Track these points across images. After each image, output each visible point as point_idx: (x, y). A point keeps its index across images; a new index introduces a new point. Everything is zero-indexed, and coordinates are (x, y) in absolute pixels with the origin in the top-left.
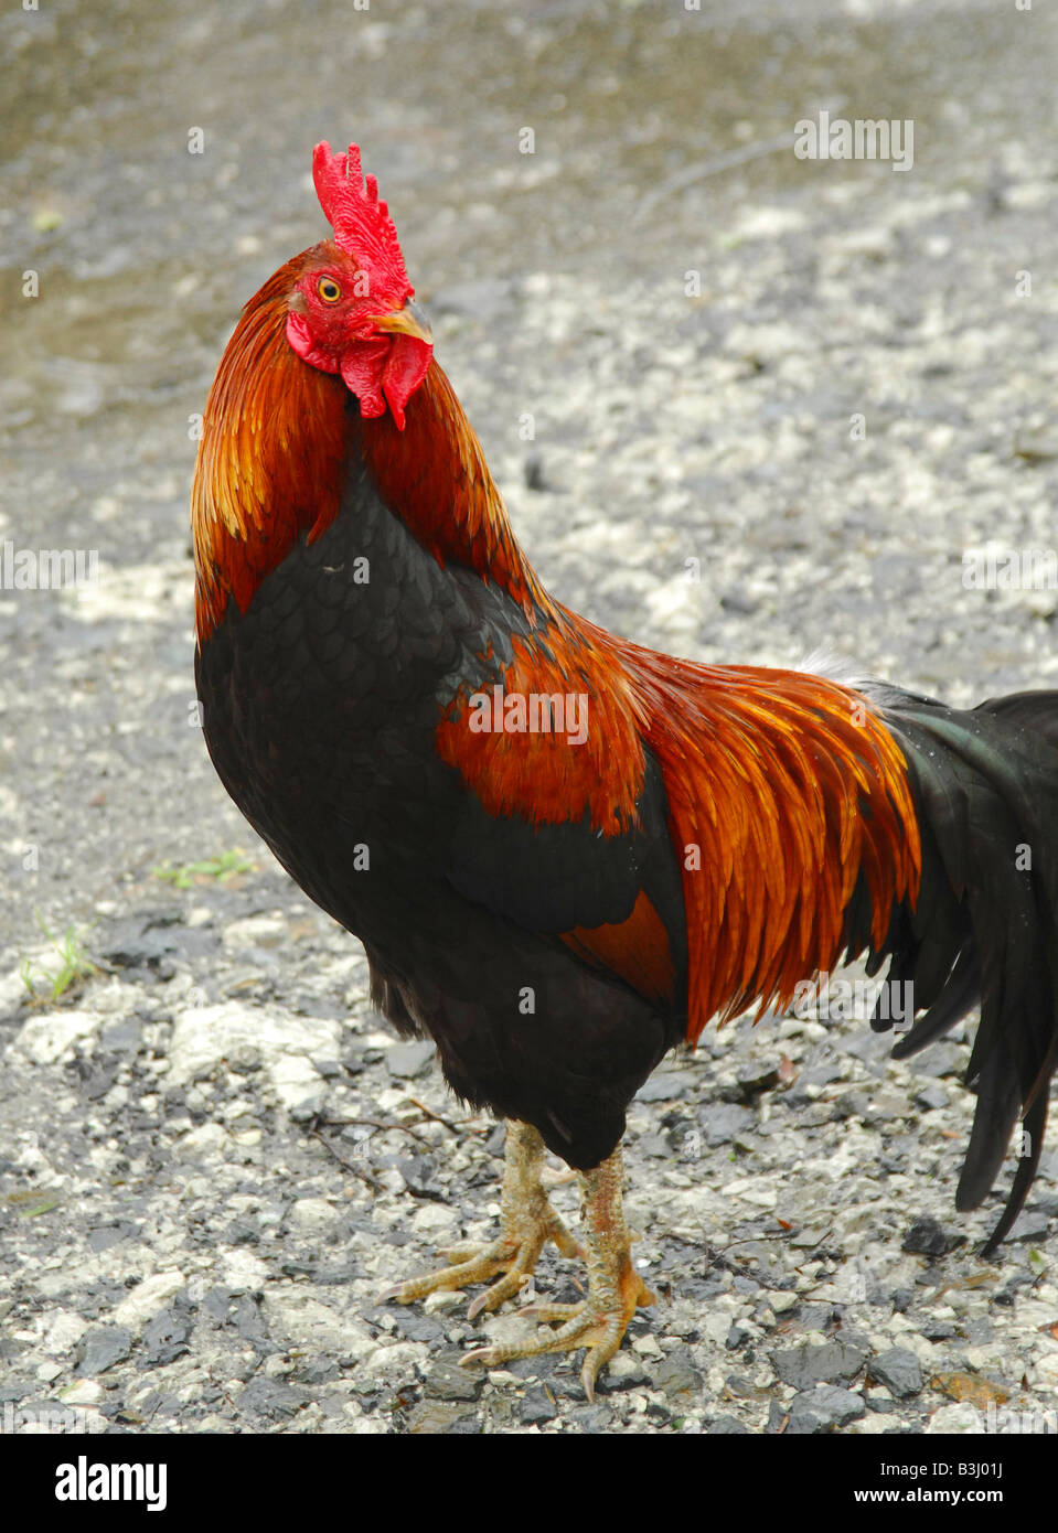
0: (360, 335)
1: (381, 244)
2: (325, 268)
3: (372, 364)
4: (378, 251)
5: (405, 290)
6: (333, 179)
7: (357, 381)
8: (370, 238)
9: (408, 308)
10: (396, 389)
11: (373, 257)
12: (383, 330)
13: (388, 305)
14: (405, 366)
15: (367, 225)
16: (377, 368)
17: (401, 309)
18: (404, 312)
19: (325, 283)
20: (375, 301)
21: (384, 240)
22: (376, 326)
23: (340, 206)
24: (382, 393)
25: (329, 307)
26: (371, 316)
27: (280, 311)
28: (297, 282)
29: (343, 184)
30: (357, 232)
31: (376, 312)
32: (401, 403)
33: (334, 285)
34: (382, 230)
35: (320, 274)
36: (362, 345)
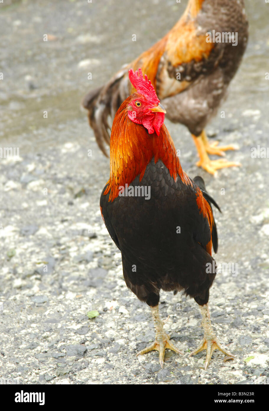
0: (147, 114)
1: (150, 91)
2: (137, 99)
3: (150, 121)
4: (149, 93)
5: (158, 101)
6: (135, 77)
7: (147, 125)
8: (147, 90)
9: (159, 105)
10: (157, 126)
11: (148, 95)
12: (153, 112)
13: (154, 106)
14: (159, 120)
15: (146, 87)
16: (151, 122)
17: (157, 106)
18: (158, 107)
19: (137, 102)
20: (150, 105)
21: (151, 90)
22: (151, 111)
23: (138, 84)
24: (153, 127)
25: (138, 108)
26: (149, 109)
27: (126, 111)
28: (129, 104)
29: (138, 78)
30: (143, 89)
31: (151, 107)
32: (158, 129)
33: (140, 103)
34: (150, 88)
35: (135, 100)
36: (148, 116)
